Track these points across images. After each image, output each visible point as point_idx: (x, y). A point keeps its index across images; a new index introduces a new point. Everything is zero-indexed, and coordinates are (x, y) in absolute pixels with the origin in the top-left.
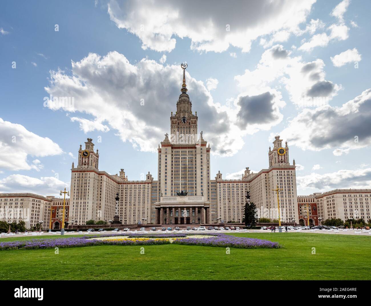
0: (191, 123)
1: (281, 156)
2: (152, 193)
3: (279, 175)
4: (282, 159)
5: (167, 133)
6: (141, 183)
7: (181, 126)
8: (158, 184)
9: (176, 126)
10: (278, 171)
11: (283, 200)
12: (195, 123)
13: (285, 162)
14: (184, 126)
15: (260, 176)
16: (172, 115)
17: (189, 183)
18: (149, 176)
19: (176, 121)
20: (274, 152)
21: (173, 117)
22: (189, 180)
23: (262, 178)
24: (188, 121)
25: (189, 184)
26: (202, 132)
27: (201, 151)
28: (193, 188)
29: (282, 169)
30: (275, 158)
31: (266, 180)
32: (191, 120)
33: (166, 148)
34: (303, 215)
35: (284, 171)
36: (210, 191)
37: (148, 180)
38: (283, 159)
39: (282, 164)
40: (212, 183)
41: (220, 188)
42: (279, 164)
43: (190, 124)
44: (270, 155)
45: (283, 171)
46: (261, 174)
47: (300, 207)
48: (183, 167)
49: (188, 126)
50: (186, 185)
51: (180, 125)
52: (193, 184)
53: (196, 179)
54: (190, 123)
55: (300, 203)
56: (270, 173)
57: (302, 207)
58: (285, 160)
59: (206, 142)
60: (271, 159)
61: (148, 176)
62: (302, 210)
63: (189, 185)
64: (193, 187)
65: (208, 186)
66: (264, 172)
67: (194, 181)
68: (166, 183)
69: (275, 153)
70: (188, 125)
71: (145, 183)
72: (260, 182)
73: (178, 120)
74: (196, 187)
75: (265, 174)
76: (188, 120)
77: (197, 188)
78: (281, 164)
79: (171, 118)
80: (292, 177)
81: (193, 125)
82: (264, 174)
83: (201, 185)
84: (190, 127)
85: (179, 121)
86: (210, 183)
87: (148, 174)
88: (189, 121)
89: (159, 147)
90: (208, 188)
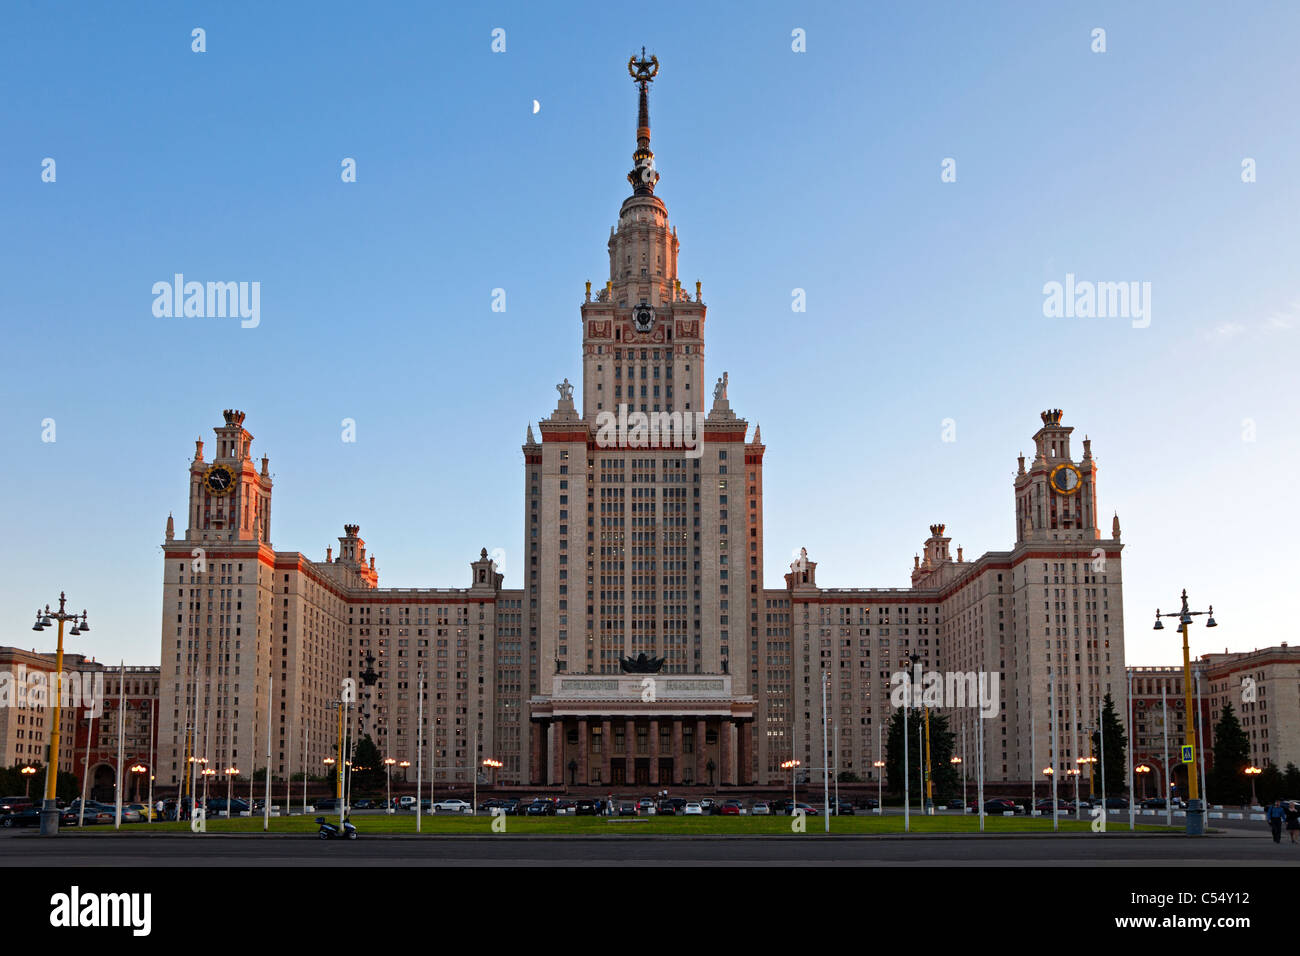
0: (674, 335)
1: (1064, 496)
2: (497, 643)
3: (1051, 579)
4: (1066, 512)
5: (566, 381)
6: (450, 601)
7: (631, 346)
8: (526, 603)
9: (608, 345)
10: (1050, 562)
11: (1067, 686)
12: (695, 332)
13: (1079, 526)
14: (644, 346)
15: (976, 581)
16: (588, 294)
17: (669, 604)
18: (484, 571)
19: (608, 324)
20: (1036, 480)
21: (594, 305)
22: (665, 593)
23: (986, 589)
24: (662, 322)
25: (666, 607)
26: (725, 374)
27: (723, 462)
28: (685, 627)
29: (1065, 555)
30: (1039, 507)
31: (1001, 600)
32: (676, 318)
33: (563, 446)
34: (1151, 749)
35: (1075, 565)
36: (763, 640)
37: (479, 585)
38: (1072, 511)
39: (1067, 531)
40: (769, 601)
41: (807, 625)
42: (1055, 531)
43: (669, 337)
44: (1019, 489)
45: (1069, 562)
46: (984, 570)
47: (1141, 716)
48: (640, 534)
49: (661, 346)
50: (654, 612)
51: (625, 342)
52: (685, 607)
53: (697, 588)
54: (669, 332)
55: (1140, 697)
56: (1018, 570)
57: (1147, 715)
58: (1083, 518)
59: (743, 425)
60: (1023, 508)
61: (481, 571)
62: (1148, 728)
63: (666, 612)
64: (685, 623)
65: (754, 617)
66: (991, 566)
67: (690, 597)
68: (563, 604)
69: (1038, 485)
70: (663, 342)
71: (467, 601)
72: (978, 605)
73: (617, 318)
74: (697, 624)
75: (1000, 571)
76: (663, 319)
77: (704, 625)
78: (1062, 533)
79: (585, 310)
80: (1105, 590)
81: (685, 340)
82: (995, 573)
83: (720, 613)
84: (672, 349)
85: (621, 324)
86: (762, 603)
87: (478, 558)
88: (666, 323)
89: (530, 436)
90: (752, 624)
